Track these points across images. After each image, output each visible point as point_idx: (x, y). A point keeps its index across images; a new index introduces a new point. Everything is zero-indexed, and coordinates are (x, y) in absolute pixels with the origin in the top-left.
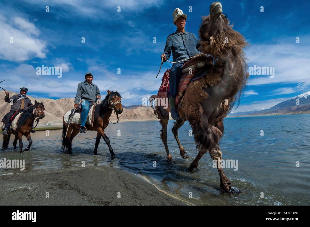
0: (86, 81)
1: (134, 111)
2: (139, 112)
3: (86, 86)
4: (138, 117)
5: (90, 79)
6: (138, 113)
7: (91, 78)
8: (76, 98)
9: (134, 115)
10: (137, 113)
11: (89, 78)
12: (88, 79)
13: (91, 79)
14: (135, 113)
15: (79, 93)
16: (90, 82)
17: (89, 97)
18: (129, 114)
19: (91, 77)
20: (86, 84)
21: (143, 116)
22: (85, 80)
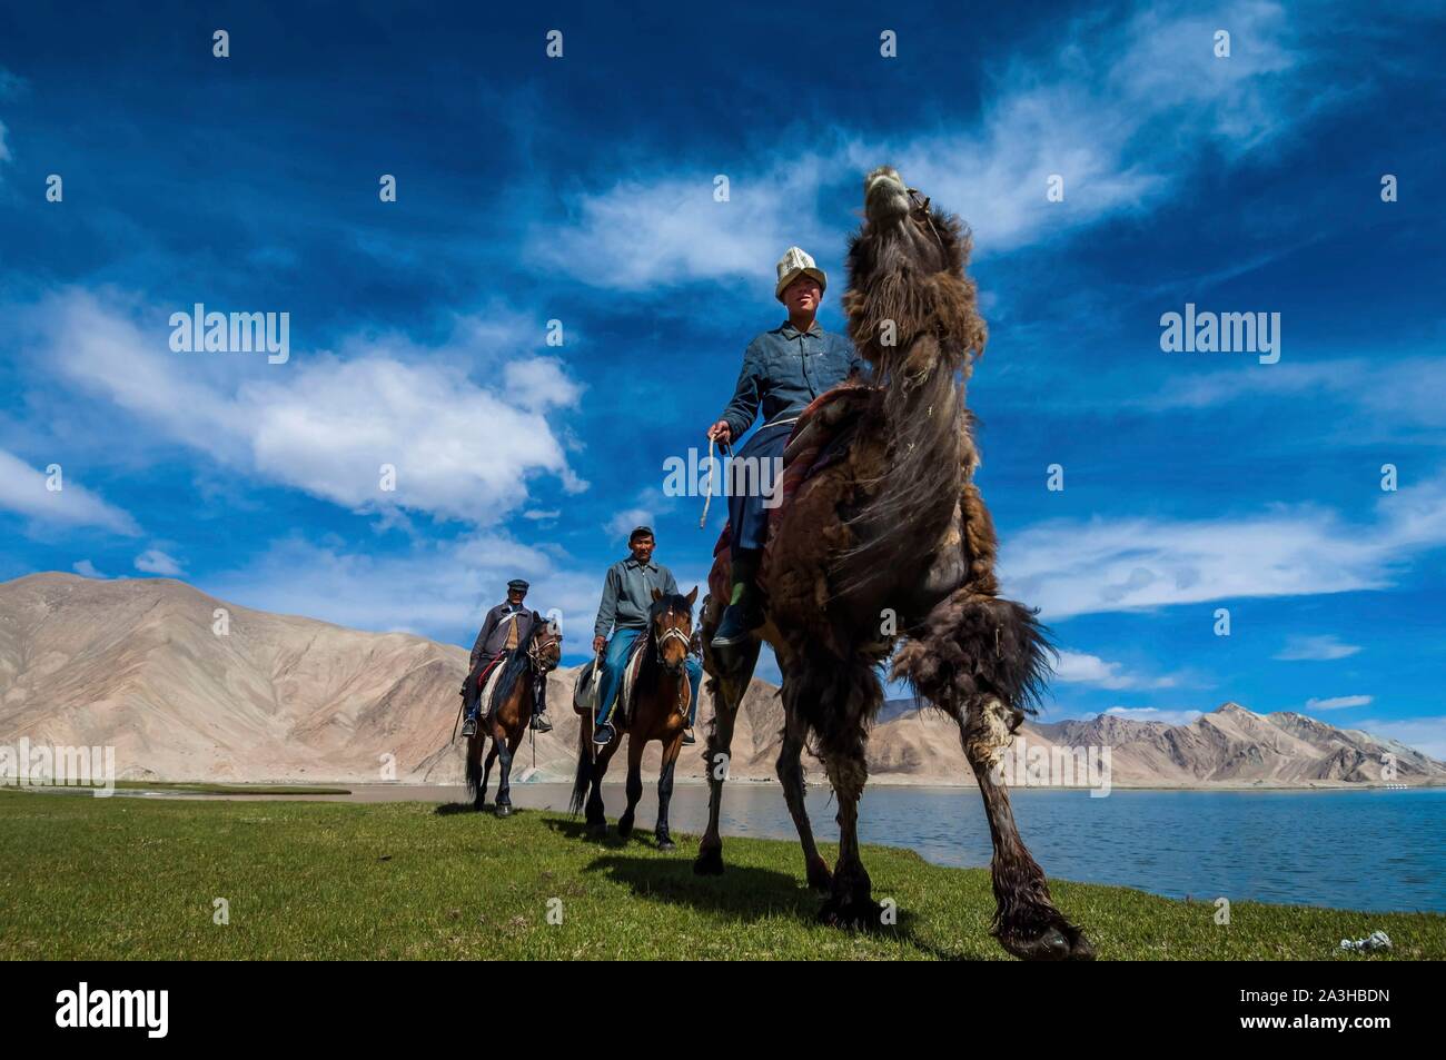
0: (633, 558)
1: (900, 732)
2: (927, 736)
3: (629, 573)
4: (926, 761)
5: (644, 546)
6: (922, 741)
7: (647, 542)
8: (599, 615)
9: (904, 754)
10: (916, 744)
11: (641, 543)
12: (638, 546)
13: (648, 546)
14: (907, 738)
15: (609, 600)
16: (645, 557)
17: (636, 610)
18: (879, 743)
19: (649, 539)
20: (630, 568)
21: (948, 760)
22: (630, 552)
